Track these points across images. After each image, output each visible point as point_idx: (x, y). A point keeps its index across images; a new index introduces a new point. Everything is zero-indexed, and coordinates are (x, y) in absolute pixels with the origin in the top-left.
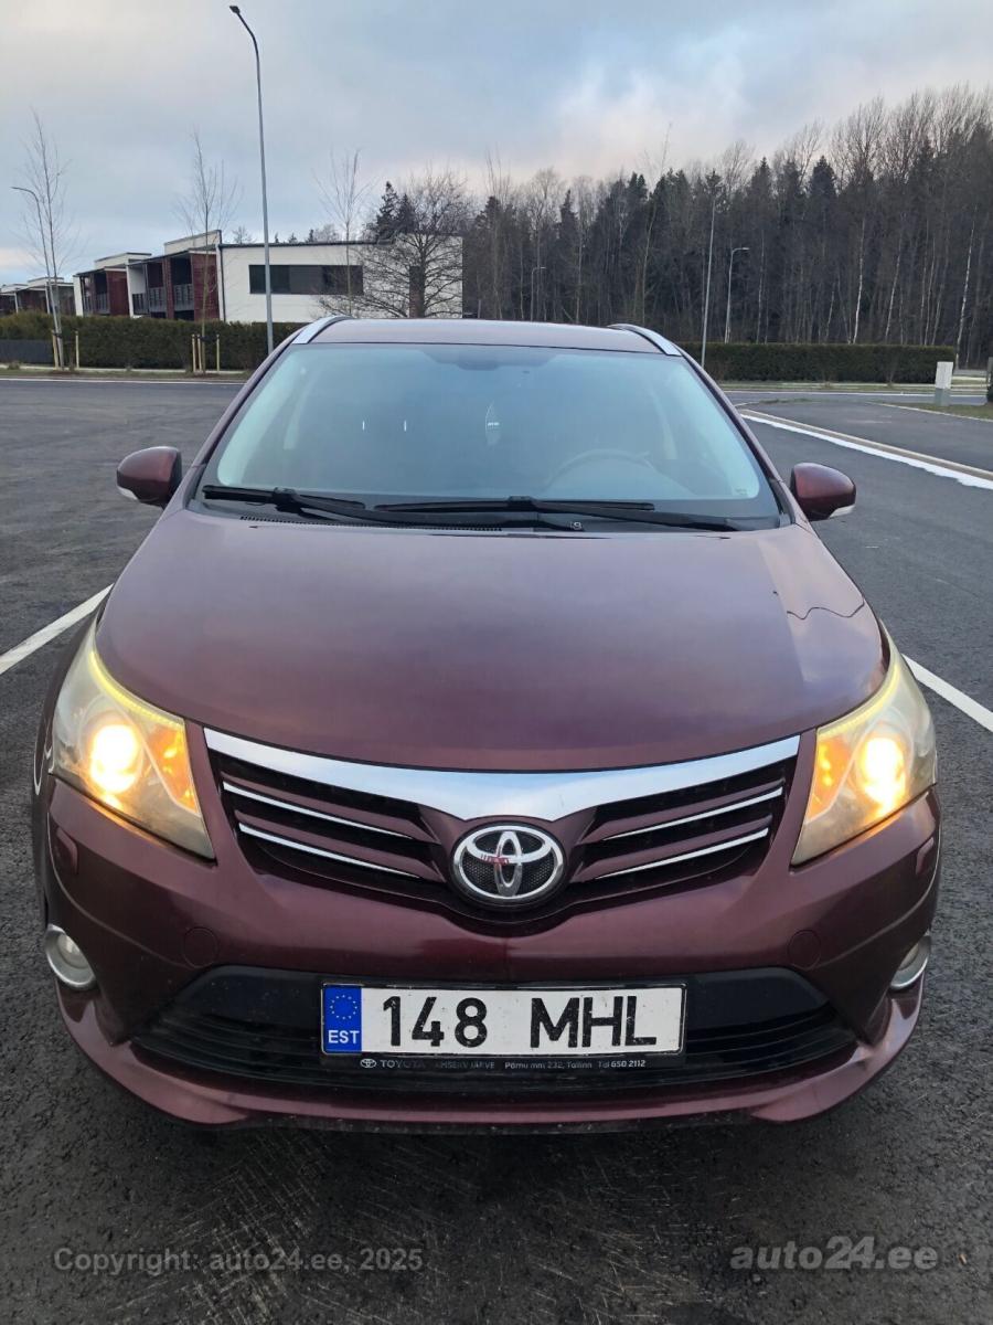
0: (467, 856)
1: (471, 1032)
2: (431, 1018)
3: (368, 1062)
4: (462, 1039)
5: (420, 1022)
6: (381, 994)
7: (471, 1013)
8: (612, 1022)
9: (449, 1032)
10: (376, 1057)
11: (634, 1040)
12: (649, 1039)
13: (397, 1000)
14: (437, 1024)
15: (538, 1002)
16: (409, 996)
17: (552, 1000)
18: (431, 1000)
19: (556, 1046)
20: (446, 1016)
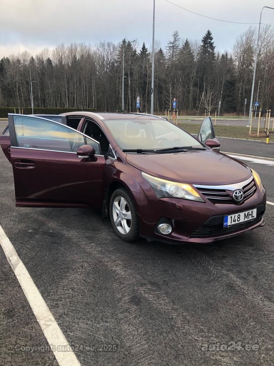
0: (235, 196)
1: (239, 219)
2: (235, 218)
3: (228, 227)
4: (238, 221)
5: (234, 219)
6: (230, 216)
7: (239, 216)
8: (251, 215)
9: (236, 220)
10: (229, 226)
11: (253, 217)
12: (254, 217)
13: (232, 216)
14: (235, 219)
15: (245, 213)
16: (233, 216)
17: (246, 213)
18: (235, 216)
19: (246, 220)
20: (236, 218)
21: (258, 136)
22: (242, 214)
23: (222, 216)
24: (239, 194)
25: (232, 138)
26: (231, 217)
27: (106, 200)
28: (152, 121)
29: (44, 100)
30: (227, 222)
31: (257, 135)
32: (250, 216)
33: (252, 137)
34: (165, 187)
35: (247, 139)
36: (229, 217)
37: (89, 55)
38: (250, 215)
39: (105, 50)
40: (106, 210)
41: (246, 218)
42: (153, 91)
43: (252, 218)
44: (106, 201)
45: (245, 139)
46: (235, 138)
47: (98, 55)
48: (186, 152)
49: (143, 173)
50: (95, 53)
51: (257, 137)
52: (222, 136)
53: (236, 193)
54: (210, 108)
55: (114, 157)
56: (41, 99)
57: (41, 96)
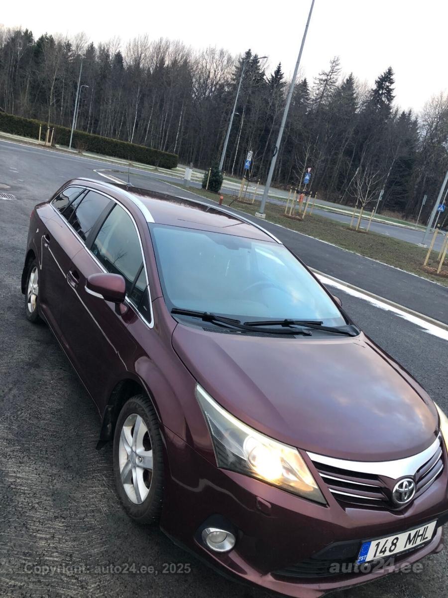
1: (393, 548)
4: (390, 551)
5: (382, 548)
6: (377, 542)
7: (395, 542)
8: (422, 535)
9: (388, 549)
10: (368, 562)
11: (424, 539)
12: (427, 538)
13: (379, 543)
14: (386, 547)
15: (410, 534)
16: (382, 541)
17: (413, 533)
18: (387, 540)
19: (409, 546)
20: (389, 545)
21: (438, 272)
22: (403, 537)
23: (358, 541)
24: (406, 487)
25: (393, 267)
26: (378, 545)
27: (113, 406)
28: (253, 243)
29: (97, 121)
30: (366, 554)
31: (436, 271)
32: (419, 538)
33: (427, 272)
34: (242, 446)
35: (419, 275)
36: (374, 544)
37: (186, 62)
38: (418, 536)
39: (214, 61)
40: (108, 426)
41: (409, 544)
42: (276, 152)
43: (422, 542)
44: (113, 408)
45: (415, 273)
46: (399, 269)
47: (200, 66)
48: (309, 335)
49: (199, 389)
50: (197, 63)
51: (436, 275)
52: (376, 259)
53: (401, 486)
54: (365, 201)
55: (149, 321)
56: (91, 117)
57: (92, 113)
